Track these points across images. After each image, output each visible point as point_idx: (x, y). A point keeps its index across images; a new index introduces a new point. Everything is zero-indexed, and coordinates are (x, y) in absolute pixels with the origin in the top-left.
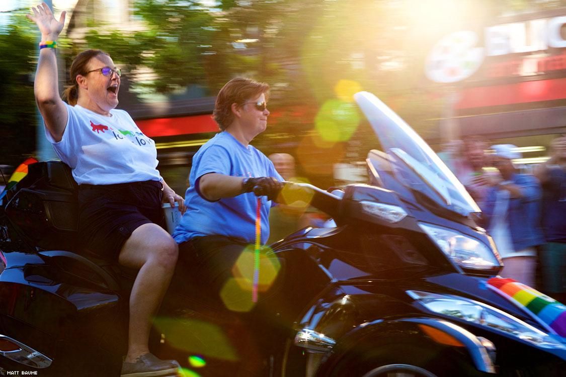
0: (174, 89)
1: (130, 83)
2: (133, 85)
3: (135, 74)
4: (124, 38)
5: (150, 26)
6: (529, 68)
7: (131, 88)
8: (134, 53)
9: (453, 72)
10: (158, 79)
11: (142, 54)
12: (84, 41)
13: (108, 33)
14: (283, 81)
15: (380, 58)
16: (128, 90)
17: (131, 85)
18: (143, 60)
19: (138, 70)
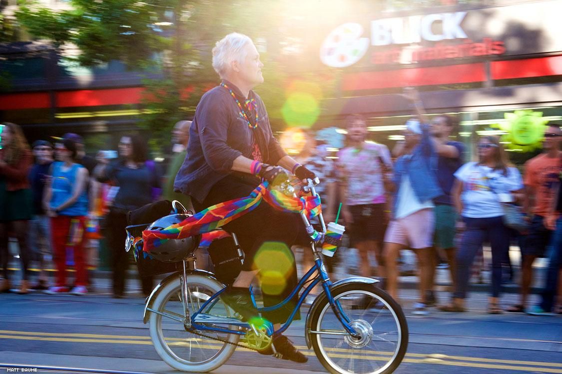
0: (98, 64)
1: (58, 57)
2: (61, 59)
3: (63, 50)
4: (54, 16)
5: (75, 6)
6: (406, 58)
7: (60, 62)
8: (62, 30)
9: (342, 58)
10: (82, 55)
11: (69, 31)
12: (14, 18)
13: (36, 11)
14: (196, 60)
15: (281, 43)
16: (56, 63)
17: (59, 58)
18: (71, 36)
19: (66, 45)
